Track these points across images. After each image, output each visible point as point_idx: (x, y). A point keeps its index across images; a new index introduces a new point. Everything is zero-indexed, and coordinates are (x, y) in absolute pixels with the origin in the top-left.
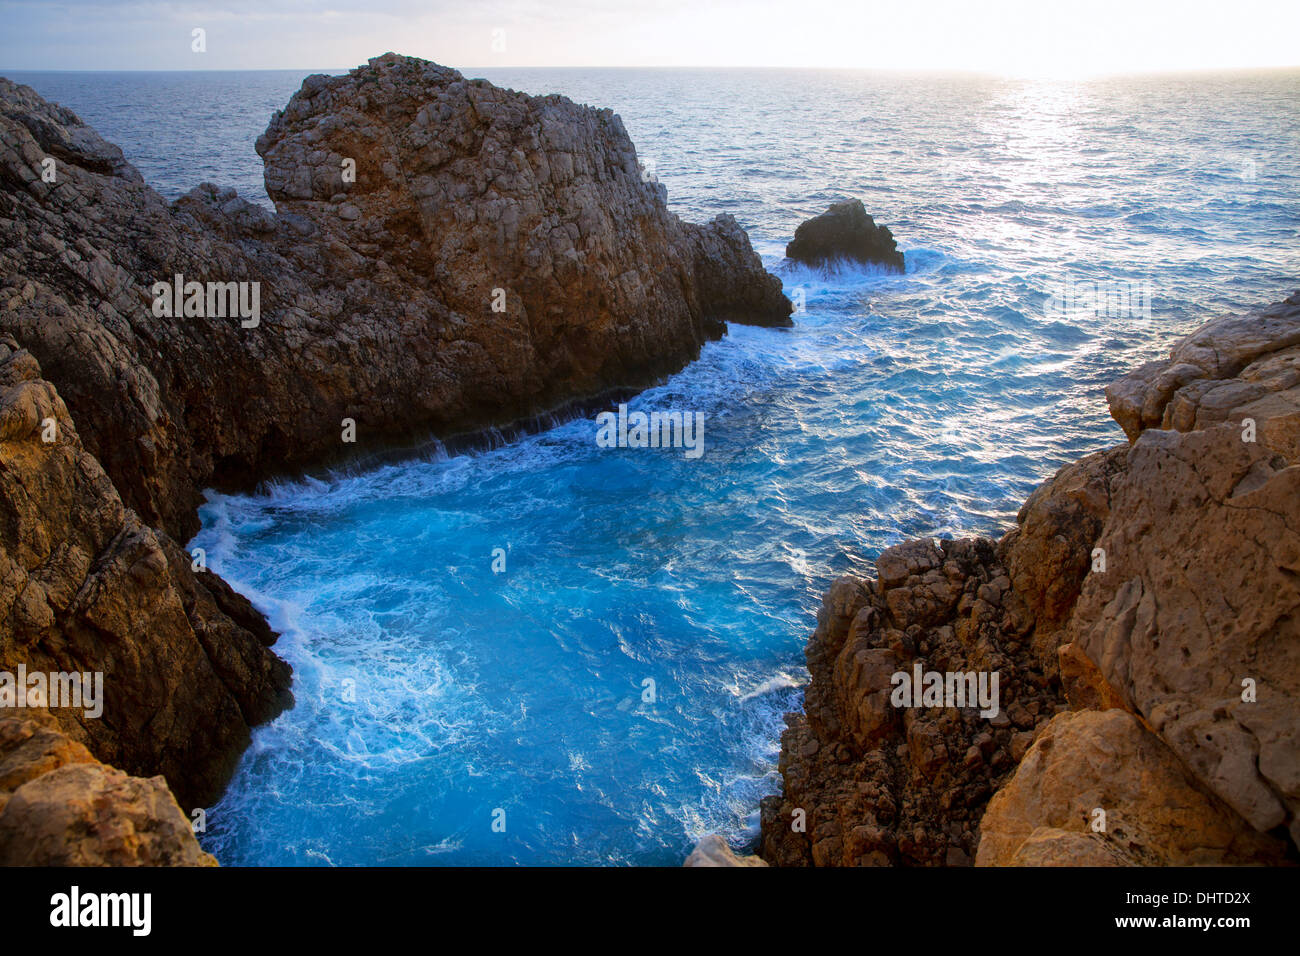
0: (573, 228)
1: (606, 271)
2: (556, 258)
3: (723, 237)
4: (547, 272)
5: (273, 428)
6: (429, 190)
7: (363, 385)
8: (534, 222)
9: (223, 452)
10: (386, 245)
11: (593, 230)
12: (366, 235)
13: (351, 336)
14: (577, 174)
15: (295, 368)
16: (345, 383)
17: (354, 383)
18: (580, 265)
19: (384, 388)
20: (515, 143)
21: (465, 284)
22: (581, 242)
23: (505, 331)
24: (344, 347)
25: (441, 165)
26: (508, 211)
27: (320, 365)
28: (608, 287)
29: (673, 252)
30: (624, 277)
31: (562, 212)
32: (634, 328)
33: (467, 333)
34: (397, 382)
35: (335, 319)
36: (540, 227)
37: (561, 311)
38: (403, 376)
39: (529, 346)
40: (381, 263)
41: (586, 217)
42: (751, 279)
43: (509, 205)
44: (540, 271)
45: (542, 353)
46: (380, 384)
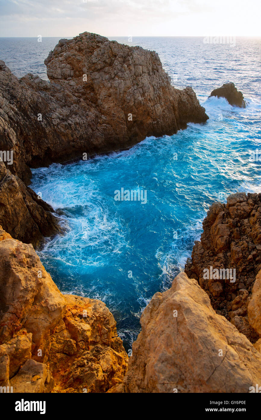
0: (141, 90)
1: (150, 104)
2: (135, 99)
3: (188, 94)
4: (132, 104)
5: (48, 148)
6: (97, 77)
7: (75, 136)
8: (129, 88)
9: (34, 154)
10: (83, 94)
11: (147, 91)
12: (77, 91)
13: (72, 121)
14: (143, 72)
15: (55, 130)
16: (70, 135)
17: (72, 136)
18: (142, 102)
19: (81, 137)
20: (124, 62)
21: (107, 107)
22: (143, 95)
23: (118, 122)
24: (70, 125)
25: (101, 69)
26: (121, 84)
27: (62, 130)
28: (151, 109)
29: (171, 98)
30: (156, 106)
31: (137, 85)
32: (158, 122)
33: (107, 122)
34: (85, 136)
35: (68, 116)
36: (130, 90)
37: (136, 116)
38: (87, 134)
39: (125, 127)
40: (82, 100)
41: (145, 87)
42: (196, 107)
43: (121, 82)
44: (130, 103)
45: (129, 129)
46: (80, 136)
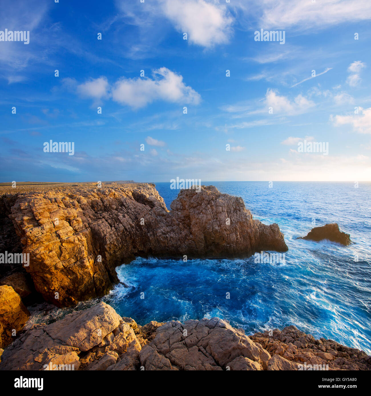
0: (218, 223)
1: (225, 233)
2: (213, 228)
4: (211, 231)
5: (151, 248)
6: (191, 211)
7: (169, 244)
8: (209, 220)
9: (139, 250)
10: (183, 220)
11: (223, 223)
12: (180, 218)
13: (169, 235)
14: (222, 211)
15: (157, 239)
16: (166, 243)
17: (168, 244)
18: (218, 230)
19: (173, 246)
20: (209, 204)
21: (194, 230)
22: (220, 226)
23: (199, 241)
24: (167, 237)
25: (195, 207)
26: (203, 217)
27: (162, 239)
28: (225, 236)
29: (249, 231)
30: (231, 235)
31: (217, 219)
32: (230, 246)
33: (193, 239)
34: (175, 245)
35: (168, 232)
36: (210, 221)
37: (213, 239)
38: (176, 244)
39: (203, 244)
40: (181, 224)
41: (222, 221)
42: (276, 240)
43: (204, 216)
44: (209, 230)
45: (207, 246)
46: (172, 245)
